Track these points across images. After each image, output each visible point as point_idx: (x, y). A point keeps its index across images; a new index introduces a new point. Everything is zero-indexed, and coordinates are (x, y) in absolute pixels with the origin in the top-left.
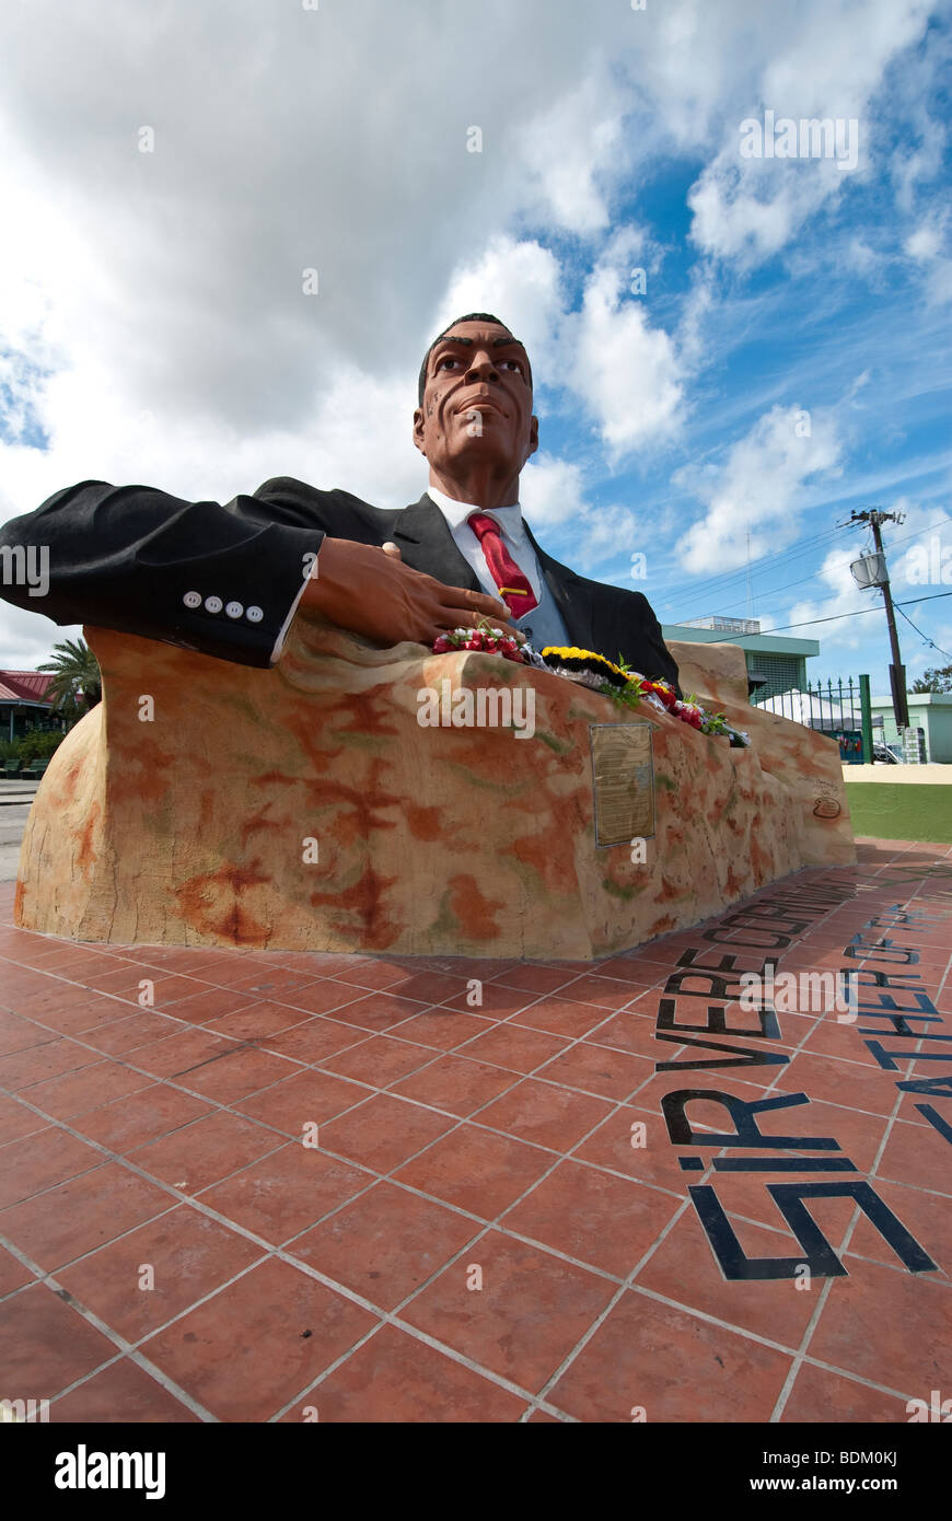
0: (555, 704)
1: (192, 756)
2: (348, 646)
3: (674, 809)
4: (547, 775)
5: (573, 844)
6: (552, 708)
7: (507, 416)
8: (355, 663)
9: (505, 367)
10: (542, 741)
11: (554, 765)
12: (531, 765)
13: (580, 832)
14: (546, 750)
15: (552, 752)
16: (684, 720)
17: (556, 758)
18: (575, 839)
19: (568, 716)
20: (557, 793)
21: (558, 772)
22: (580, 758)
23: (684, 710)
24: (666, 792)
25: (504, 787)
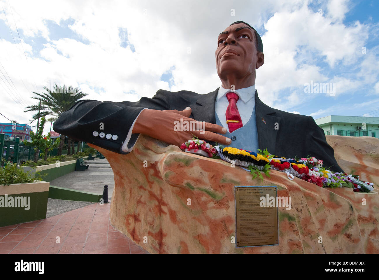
0: (214, 176)
1: (127, 177)
2: (154, 145)
3: (294, 231)
4: (207, 209)
5: (220, 244)
6: (212, 178)
7: (239, 55)
8: (155, 152)
9: (242, 37)
10: (205, 193)
11: (211, 205)
12: (199, 204)
13: (226, 238)
14: (207, 197)
15: (211, 198)
16: (313, 182)
17: (213, 201)
18: (222, 241)
19: (221, 182)
20: (213, 218)
21: (214, 208)
22: (228, 201)
23: (313, 177)
24: (288, 222)
25: (191, 210)
